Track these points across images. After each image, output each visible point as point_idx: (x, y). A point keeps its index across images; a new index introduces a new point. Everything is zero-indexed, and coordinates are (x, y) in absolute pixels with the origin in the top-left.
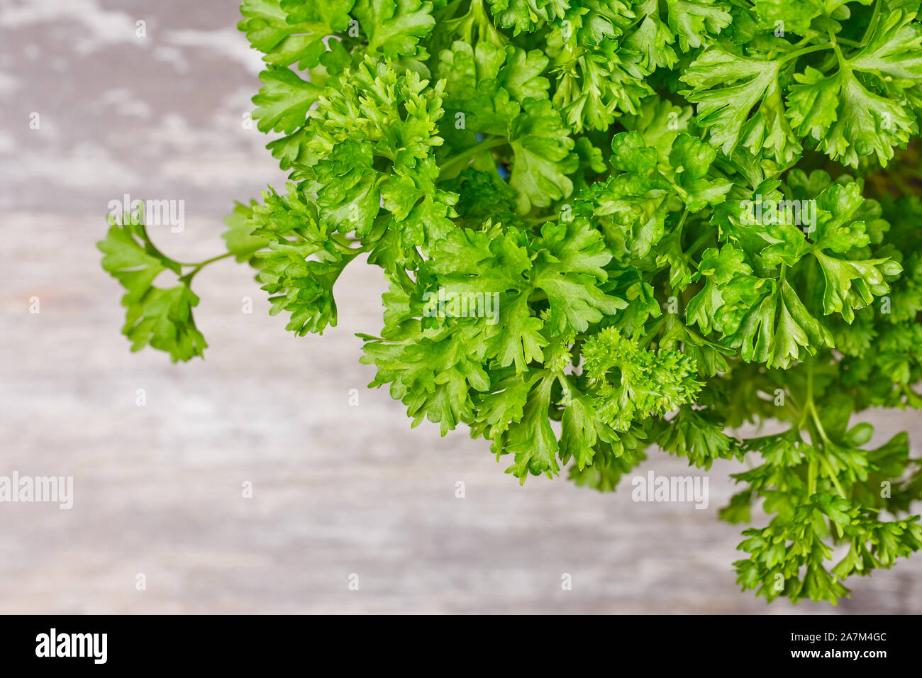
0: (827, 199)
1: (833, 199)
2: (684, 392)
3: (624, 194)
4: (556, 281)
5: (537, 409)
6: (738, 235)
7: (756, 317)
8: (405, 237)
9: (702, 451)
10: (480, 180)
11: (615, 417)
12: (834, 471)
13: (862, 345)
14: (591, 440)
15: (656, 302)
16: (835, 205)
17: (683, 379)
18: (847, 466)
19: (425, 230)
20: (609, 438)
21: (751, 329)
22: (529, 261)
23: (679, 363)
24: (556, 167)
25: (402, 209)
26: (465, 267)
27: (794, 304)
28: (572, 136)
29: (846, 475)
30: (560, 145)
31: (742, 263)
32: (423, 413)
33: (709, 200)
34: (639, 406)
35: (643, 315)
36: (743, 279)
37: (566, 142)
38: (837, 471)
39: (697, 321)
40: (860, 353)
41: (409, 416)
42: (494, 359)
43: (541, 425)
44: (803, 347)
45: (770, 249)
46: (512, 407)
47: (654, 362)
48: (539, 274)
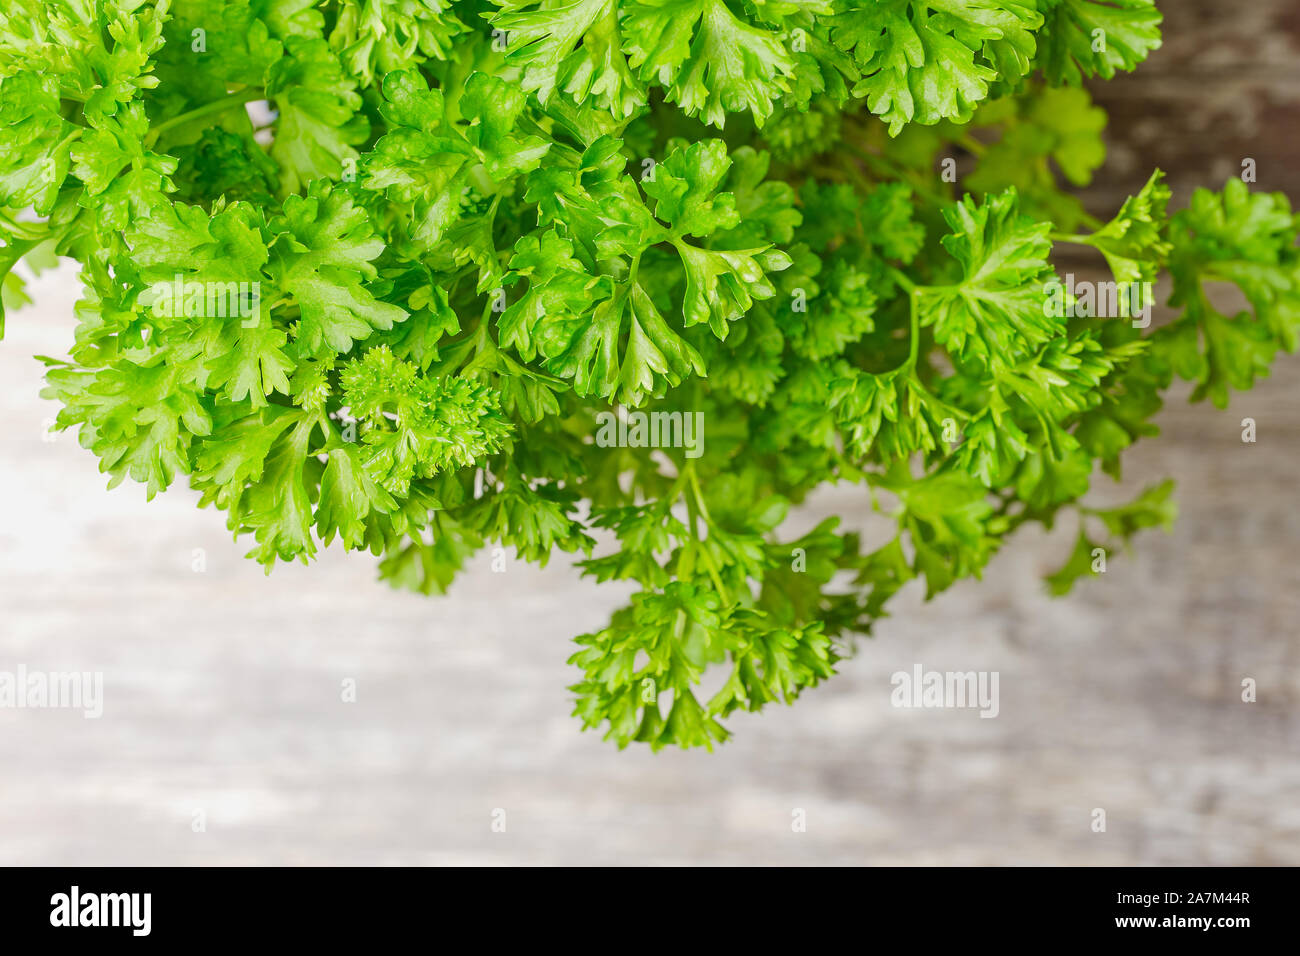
0: (683, 163)
1: (692, 163)
2: (483, 437)
3: (400, 157)
4: (311, 282)
5: (289, 466)
6: (567, 218)
7: (593, 333)
8: (103, 218)
9: (531, 537)
10: (230, 146)
11: (390, 474)
12: (715, 564)
13: (762, 388)
14: (361, 510)
15: (453, 313)
16: (695, 171)
17: (480, 417)
18: (734, 559)
19: (131, 209)
20: (387, 507)
21: (587, 351)
22: (264, 249)
23: (474, 395)
24: (337, 133)
25: (99, 178)
26: (178, 258)
27: (648, 316)
28: (358, 90)
29: (733, 572)
30: (342, 103)
31: (572, 257)
32: (125, 468)
33: (519, 167)
34: (421, 459)
35: (435, 332)
36: (571, 278)
37: (352, 100)
38: (720, 565)
39: (514, 343)
40: (760, 398)
41: (102, 472)
42: (221, 389)
43: (294, 489)
44: (661, 375)
45: (607, 235)
46: (251, 460)
47: (438, 394)
48: (288, 270)
